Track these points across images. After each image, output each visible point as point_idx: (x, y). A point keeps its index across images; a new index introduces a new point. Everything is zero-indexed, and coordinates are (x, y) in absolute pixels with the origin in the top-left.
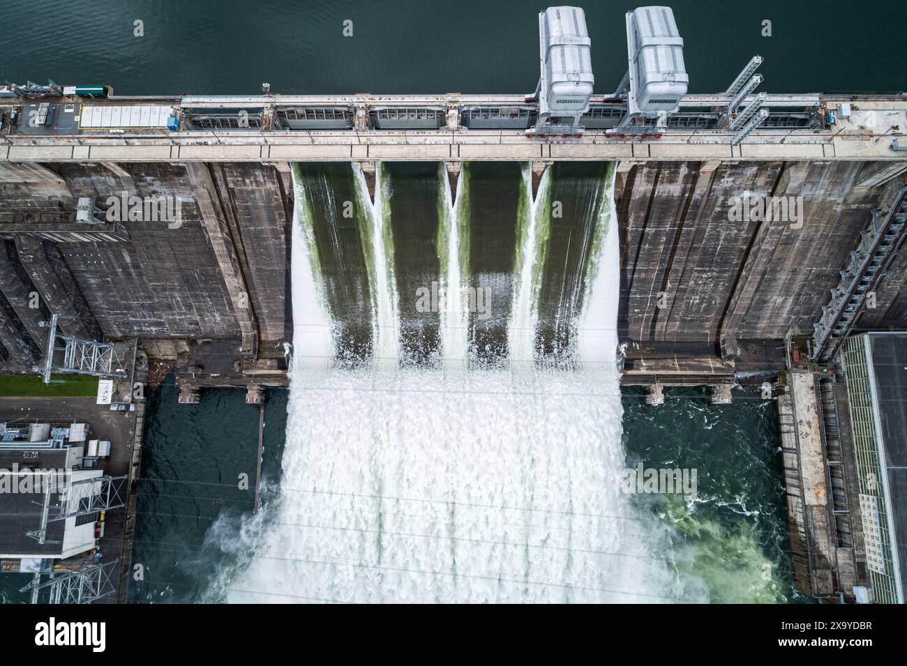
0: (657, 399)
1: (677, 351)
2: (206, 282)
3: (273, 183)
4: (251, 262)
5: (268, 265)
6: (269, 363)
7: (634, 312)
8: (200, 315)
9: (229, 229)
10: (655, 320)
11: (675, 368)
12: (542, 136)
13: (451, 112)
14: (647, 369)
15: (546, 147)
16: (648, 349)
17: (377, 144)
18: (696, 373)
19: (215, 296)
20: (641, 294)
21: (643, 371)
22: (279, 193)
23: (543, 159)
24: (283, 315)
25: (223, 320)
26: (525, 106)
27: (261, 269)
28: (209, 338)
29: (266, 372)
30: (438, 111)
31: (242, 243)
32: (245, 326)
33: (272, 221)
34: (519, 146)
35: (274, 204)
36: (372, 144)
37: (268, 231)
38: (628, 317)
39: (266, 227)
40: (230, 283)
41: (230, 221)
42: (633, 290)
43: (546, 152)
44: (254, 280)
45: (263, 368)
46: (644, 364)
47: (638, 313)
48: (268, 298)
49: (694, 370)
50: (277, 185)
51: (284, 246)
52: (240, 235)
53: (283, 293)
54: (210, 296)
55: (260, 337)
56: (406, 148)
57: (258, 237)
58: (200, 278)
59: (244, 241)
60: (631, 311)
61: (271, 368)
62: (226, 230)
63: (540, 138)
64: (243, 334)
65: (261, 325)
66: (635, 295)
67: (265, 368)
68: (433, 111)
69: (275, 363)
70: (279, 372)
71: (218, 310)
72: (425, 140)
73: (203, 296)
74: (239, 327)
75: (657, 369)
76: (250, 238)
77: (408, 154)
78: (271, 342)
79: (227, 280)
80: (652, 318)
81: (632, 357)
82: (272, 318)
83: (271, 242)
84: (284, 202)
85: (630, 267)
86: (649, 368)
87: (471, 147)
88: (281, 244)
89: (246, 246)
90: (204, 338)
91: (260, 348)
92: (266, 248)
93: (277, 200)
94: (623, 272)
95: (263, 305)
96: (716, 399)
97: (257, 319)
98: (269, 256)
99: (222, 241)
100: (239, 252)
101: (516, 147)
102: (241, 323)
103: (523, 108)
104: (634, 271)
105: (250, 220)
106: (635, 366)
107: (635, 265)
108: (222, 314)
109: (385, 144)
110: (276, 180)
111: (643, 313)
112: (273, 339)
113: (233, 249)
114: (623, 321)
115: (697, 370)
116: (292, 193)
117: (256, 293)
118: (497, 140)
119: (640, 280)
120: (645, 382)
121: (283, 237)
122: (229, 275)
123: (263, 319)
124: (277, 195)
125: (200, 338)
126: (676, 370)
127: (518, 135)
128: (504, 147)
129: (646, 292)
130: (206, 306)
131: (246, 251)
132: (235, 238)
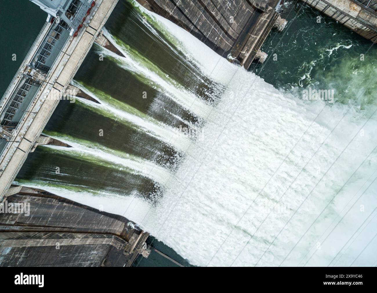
0: (263, 56)
1: (247, 32)
2: (70, 253)
3: (25, 198)
4: (71, 226)
5: (78, 217)
6: (133, 238)
7: (216, 40)
8: (88, 261)
9: (43, 232)
10: (226, 33)
11: (255, 38)
12: (80, 27)
13: (32, 73)
14: (248, 53)
15: (89, 29)
16: (238, 46)
17: (26, 132)
18: (264, 29)
19: (81, 250)
20: (209, 31)
21: (247, 55)
22: (34, 197)
23: (95, 36)
24: (112, 219)
25: (97, 250)
26: (53, 25)
27: (79, 222)
28: (103, 260)
29: (137, 242)
30: (26, 82)
31: (57, 227)
32: (107, 241)
33: (52, 207)
34: (79, 46)
35: (40, 202)
36: (25, 135)
37: (56, 211)
38: (216, 45)
39: (53, 211)
40: (76, 243)
41: (37, 230)
42: (205, 34)
43: (92, 31)
44: (83, 227)
45: (134, 243)
46: (244, 52)
47: (218, 39)
48: (98, 224)
49: (262, 29)
50: (28, 197)
51: (72, 205)
52: (51, 227)
53: (100, 215)
54: (80, 253)
55: (118, 235)
56: (39, 116)
57: (56, 218)
58: (66, 255)
59: (55, 226)
60: (214, 42)
61: (136, 238)
62: (42, 234)
63: (81, 29)
64: (111, 244)
65: (111, 232)
66: (208, 35)
67: (134, 241)
68: (24, 85)
69: (135, 235)
70: (141, 235)
71: (90, 251)
72: (41, 101)
73: (77, 257)
74: (106, 244)
75: (250, 47)
76: (55, 222)
77: (44, 116)
78: (123, 231)
79: (74, 243)
80: (224, 33)
81: (237, 56)
82: (110, 225)
83: (65, 211)
84: (42, 196)
85: (192, 28)
86: (248, 51)
87: (62, 75)
88: (69, 207)
89: (60, 226)
90: (102, 262)
91: (124, 238)
92: (67, 215)
93: (39, 200)
94: (192, 32)
95: (100, 227)
96: (281, 28)
97: (107, 233)
98: (73, 215)
99: (47, 240)
100: (61, 230)
101: (78, 48)
102: (104, 243)
103: (54, 27)
104: (195, 27)
105: (44, 219)
106: (242, 58)
107: (193, 24)
108: (93, 250)
109: (29, 127)
110: (24, 196)
111: (219, 36)
112: (122, 229)
113: (57, 233)
114: (217, 49)
115: (263, 27)
116: (39, 190)
117: (91, 229)
118: (66, 57)
119: (202, 27)
120: (253, 57)
121: (65, 204)
122: (71, 242)
123: (109, 230)
124: (35, 199)
125: (101, 264)
126: (256, 38)
127: (71, 42)
128: (74, 55)
129: (210, 27)
130: (84, 256)
131: (63, 226)
132: (50, 230)
